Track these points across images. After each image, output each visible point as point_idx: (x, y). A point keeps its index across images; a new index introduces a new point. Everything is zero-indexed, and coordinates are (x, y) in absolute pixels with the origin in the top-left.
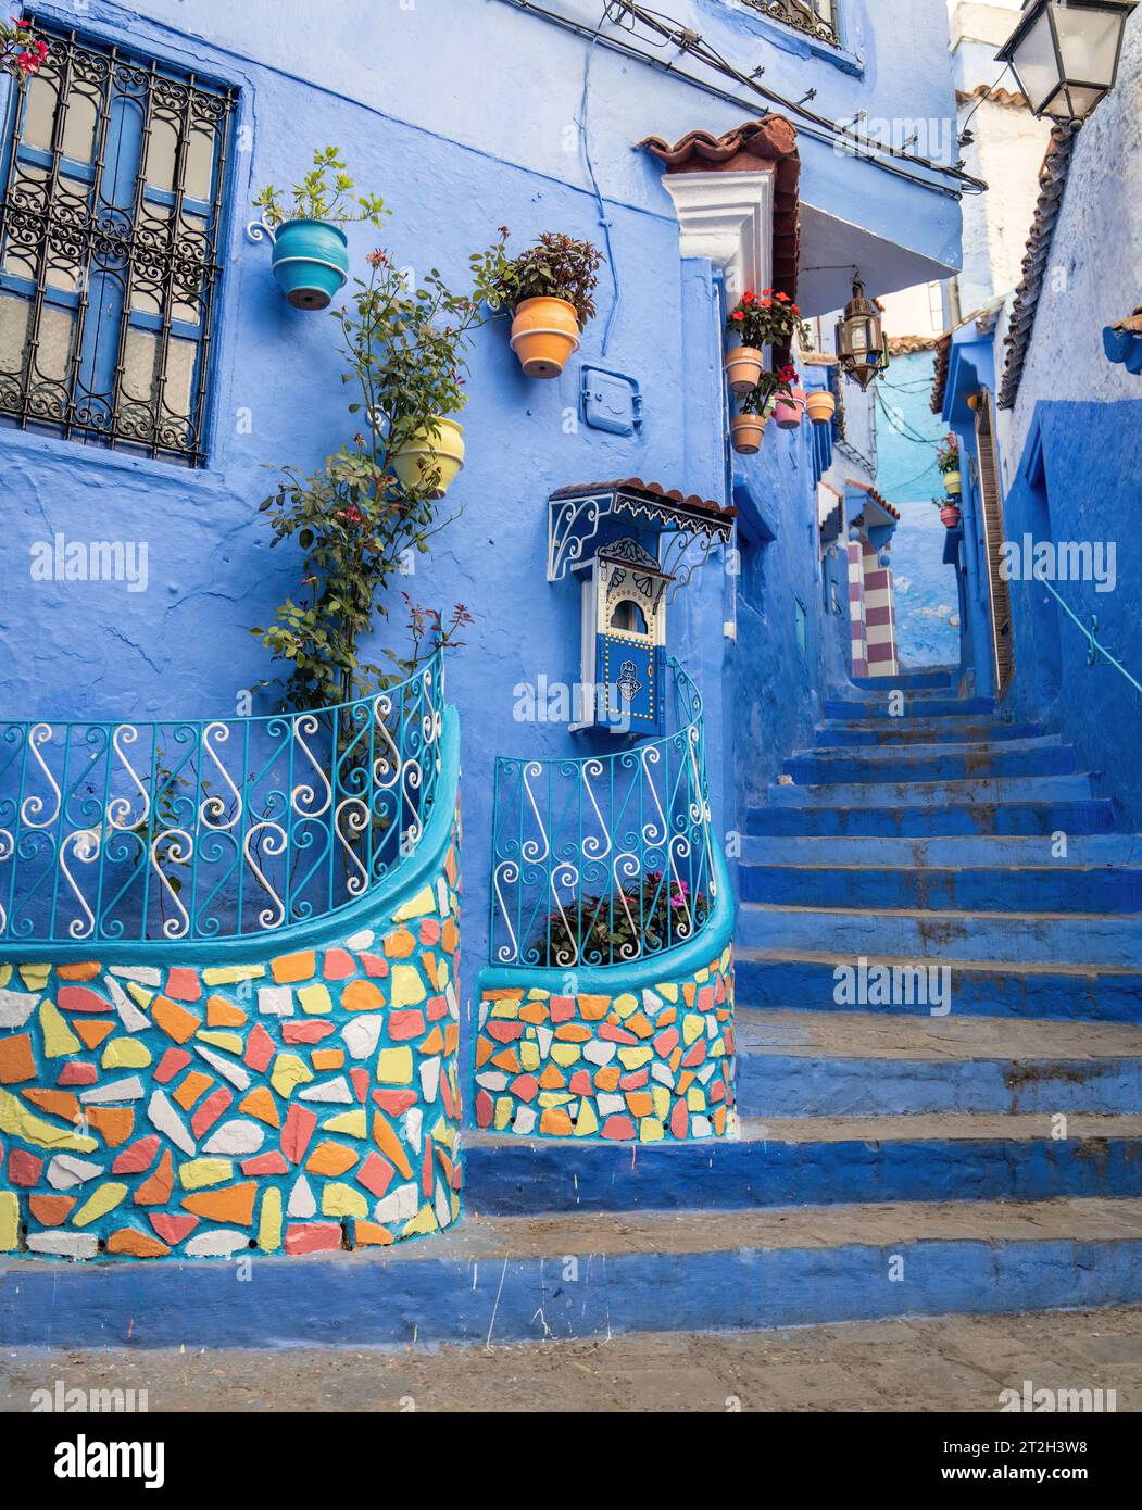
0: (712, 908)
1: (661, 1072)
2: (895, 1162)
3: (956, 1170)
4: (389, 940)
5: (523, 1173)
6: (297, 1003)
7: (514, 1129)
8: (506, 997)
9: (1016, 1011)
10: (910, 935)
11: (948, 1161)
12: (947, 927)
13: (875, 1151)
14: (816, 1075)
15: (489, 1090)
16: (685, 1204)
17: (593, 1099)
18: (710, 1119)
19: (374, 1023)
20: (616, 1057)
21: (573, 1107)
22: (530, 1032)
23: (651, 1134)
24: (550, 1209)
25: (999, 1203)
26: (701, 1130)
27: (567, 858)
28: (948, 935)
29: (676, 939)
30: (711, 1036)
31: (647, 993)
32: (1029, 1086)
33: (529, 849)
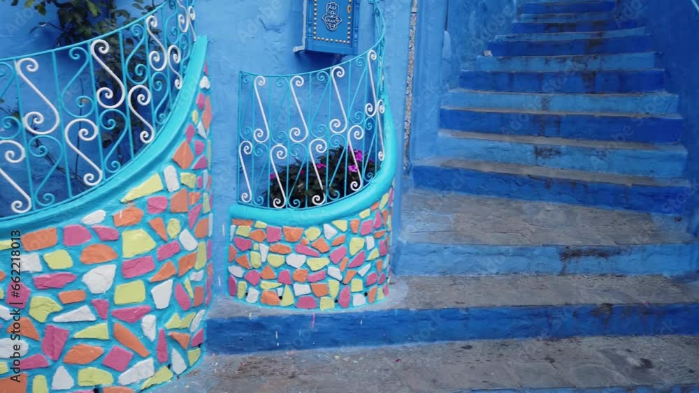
0: (379, 169)
1: (334, 271)
2: (477, 319)
3: (514, 322)
4: (118, 215)
5: (243, 331)
6: (45, 263)
7: (247, 299)
8: (244, 224)
9: (580, 201)
10: (529, 153)
11: (510, 318)
12: (551, 150)
13: (466, 313)
14: (446, 253)
15: (235, 276)
16: (344, 344)
17: (292, 286)
18: (366, 294)
19: (110, 270)
20: (306, 263)
21: (280, 291)
22: (256, 246)
23: (327, 306)
24: (260, 350)
25: (538, 340)
26: (359, 303)
27: (280, 141)
28: (551, 155)
29: (350, 192)
30: (369, 248)
31: (326, 226)
32: (574, 260)
33: (257, 134)
